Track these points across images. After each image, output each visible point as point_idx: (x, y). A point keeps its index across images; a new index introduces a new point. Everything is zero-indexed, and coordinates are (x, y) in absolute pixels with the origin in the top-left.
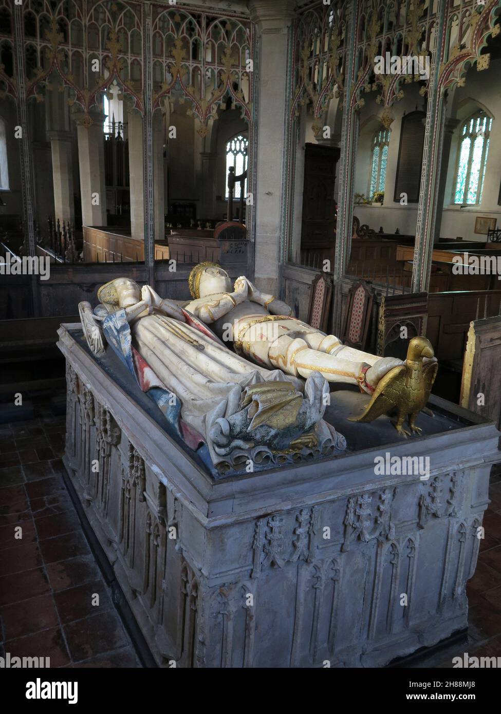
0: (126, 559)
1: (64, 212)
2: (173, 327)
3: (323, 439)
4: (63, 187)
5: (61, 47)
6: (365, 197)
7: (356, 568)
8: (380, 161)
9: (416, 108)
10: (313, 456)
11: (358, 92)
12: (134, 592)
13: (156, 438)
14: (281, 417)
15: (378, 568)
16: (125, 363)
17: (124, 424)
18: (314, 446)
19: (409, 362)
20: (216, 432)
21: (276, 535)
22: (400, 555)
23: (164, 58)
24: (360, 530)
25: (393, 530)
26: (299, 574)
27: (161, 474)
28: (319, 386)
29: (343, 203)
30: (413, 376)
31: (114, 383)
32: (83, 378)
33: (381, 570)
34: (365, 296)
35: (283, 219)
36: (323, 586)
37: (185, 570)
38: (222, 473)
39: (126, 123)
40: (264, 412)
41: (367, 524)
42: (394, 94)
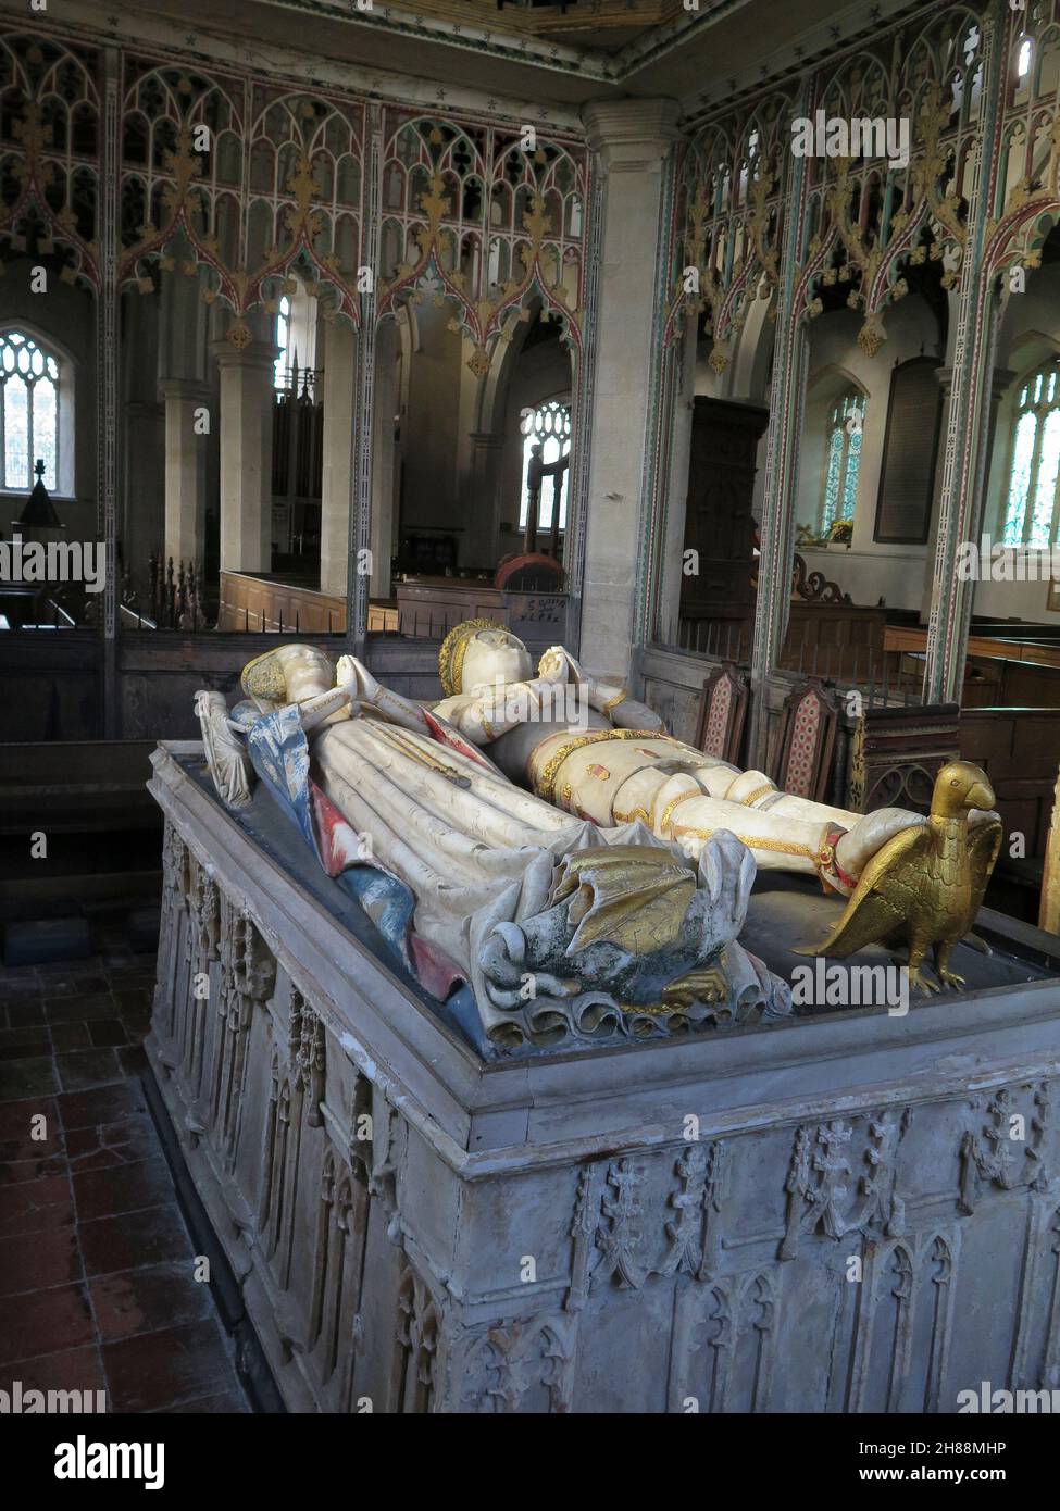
0: (272, 1269)
1: (183, 546)
2: (403, 742)
3: (739, 986)
4: (184, 495)
5: (194, 185)
6: (812, 532)
7: (811, 1302)
8: (845, 457)
9: (922, 350)
10: (715, 1024)
11: (810, 284)
12: (287, 1346)
13: (354, 972)
14: (644, 925)
15: (863, 1307)
16: (293, 817)
17: (283, 947)
18: (719, 1000)
19: (937, 819)
20: (493, 954)
21: (626, 1208)
22: (915, 1276)
23: (406, 213)
24: (823, 1208)
25: (901, 1213)
26: (678, 1307)
27: (362, 1054)
28: (733, 862)
29: (773, 515)
30: (946, 853)
31: (266, 857)
32: (199, 851)
33: (870, 1310)
34: (820, 714)
35: (643, 551)
36: (734, 1342)
37: (408, 1288)
38: (505, 1052)
39: (320, 371)
40: (605, 911)
41: (841, 1193)
42: (887, 287)
